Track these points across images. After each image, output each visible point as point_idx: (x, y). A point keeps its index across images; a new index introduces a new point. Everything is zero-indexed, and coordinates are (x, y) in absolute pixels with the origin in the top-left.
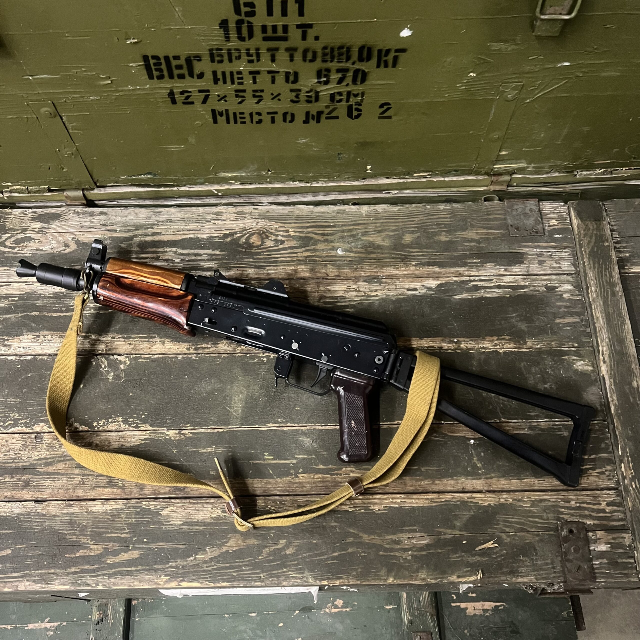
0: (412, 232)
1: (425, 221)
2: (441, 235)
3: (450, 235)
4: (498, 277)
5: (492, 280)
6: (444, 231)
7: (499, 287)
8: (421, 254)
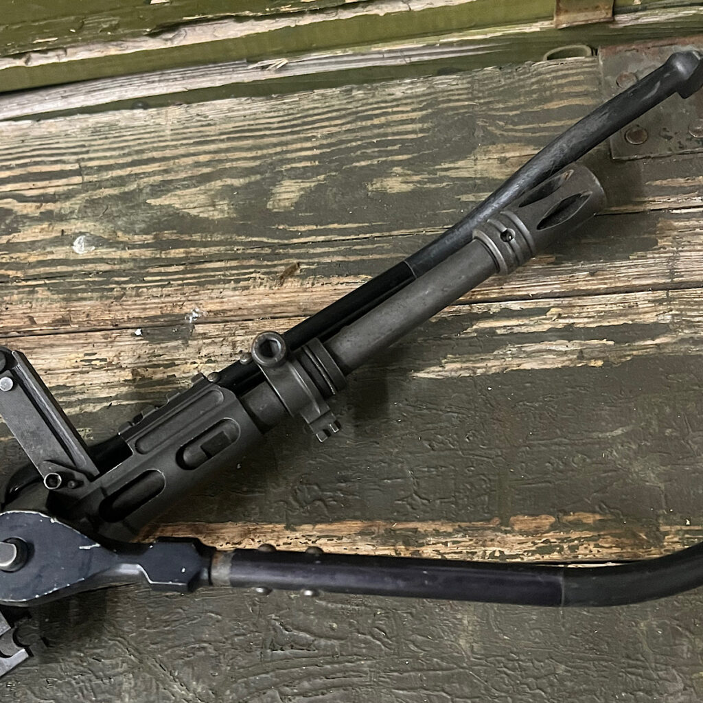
0: (302, 174)
1: (344, 137)
2: (389, 175)
3: (417, 173)
4: (566, 301)
5: (544, 311)
6: (399, 163)
7: (569, 333)
8: (321, 238)
